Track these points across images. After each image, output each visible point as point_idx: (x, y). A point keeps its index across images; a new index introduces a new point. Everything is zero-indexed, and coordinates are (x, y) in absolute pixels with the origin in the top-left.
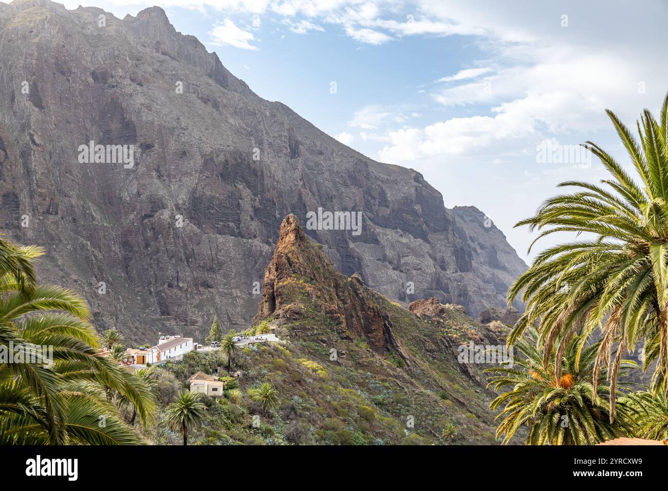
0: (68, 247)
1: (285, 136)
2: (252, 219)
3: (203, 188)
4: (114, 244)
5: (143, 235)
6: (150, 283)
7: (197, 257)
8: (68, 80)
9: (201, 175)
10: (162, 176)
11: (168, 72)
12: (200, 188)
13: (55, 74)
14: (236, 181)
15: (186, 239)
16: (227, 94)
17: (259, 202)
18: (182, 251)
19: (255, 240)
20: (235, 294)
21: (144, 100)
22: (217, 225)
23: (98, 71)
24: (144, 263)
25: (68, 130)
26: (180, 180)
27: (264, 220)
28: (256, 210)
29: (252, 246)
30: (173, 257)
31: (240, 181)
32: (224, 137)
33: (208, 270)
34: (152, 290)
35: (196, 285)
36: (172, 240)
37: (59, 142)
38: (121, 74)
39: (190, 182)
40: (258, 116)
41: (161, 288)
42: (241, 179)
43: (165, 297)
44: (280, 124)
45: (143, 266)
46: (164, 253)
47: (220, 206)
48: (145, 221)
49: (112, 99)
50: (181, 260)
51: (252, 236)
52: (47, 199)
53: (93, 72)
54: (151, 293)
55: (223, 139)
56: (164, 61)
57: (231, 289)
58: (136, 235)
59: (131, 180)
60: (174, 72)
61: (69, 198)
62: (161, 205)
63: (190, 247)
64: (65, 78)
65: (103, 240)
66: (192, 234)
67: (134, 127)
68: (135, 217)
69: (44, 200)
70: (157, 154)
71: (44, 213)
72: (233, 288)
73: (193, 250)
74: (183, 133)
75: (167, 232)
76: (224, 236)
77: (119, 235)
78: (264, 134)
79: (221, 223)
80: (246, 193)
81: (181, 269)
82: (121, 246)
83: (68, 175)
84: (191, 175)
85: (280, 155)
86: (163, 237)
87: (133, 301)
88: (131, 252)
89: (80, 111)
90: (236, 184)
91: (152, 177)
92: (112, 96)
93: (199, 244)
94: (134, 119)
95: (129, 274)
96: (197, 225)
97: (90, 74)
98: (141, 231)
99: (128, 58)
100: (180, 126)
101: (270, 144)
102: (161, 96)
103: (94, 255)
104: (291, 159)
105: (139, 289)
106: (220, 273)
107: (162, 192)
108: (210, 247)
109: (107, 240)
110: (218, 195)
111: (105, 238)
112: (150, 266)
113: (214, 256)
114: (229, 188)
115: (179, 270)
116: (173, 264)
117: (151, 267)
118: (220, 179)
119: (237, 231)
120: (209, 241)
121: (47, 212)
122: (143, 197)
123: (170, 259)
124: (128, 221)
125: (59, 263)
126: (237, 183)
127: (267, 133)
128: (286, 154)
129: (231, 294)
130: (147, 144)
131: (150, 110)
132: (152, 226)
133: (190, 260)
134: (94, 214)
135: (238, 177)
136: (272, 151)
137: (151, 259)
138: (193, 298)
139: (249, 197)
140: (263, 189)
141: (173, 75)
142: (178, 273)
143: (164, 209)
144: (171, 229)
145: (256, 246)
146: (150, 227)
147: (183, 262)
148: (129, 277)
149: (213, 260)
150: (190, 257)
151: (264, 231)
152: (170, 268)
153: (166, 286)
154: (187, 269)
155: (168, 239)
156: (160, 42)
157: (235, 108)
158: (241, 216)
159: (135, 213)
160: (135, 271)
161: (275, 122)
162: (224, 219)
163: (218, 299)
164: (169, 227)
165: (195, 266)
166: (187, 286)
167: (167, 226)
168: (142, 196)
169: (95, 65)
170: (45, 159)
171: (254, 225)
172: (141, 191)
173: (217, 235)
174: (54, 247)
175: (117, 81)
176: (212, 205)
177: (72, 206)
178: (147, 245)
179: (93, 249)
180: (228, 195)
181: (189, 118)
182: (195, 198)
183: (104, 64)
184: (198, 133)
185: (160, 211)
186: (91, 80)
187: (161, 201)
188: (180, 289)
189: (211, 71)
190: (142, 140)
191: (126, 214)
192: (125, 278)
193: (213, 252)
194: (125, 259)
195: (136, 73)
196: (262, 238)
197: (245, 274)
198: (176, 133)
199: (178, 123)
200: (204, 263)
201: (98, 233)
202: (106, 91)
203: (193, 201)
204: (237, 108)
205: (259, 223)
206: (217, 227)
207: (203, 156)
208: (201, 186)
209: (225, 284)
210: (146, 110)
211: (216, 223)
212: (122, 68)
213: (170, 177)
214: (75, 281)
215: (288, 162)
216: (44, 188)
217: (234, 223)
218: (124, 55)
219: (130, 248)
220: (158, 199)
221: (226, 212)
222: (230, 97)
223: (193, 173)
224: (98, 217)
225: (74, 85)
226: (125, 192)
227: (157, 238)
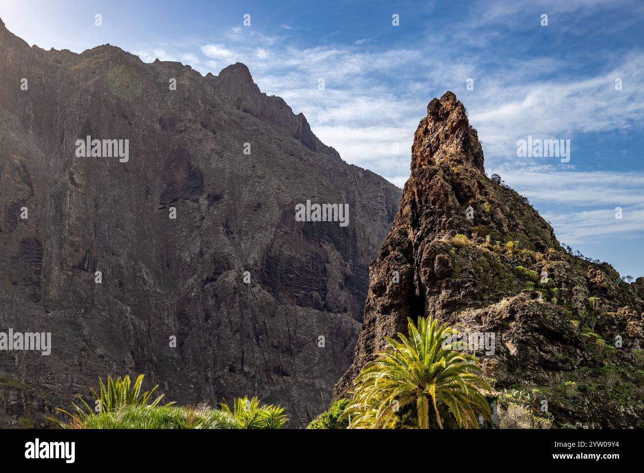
0: (103, 314)
1: (382, 197)
2: (342, 288)
3: (281, 246)
4: (168, 315)
5: (203, 303)
6: (207, 366)
7: (269, 334)
8: (130, 124)
9: (278, 230)
10: (232, 233)
11: (249, 128)
12: (276, 245)
13: (115, 116)
14: (322, 240)
15: (257, 309)
16: (315, 155)
17: (351, 268)
18: (250, 324)
19: (345, 315)
20: (318, 386)
21: (216, 145)
22: (297, 293)
23: (166, 117)
24: (202, 340)
25: (125, 180)
26: (253, 237)
27: (357, 291)
28: (347, 278)
29: (342, 322)
30: (237, 331)
31: (327, 241)
32: (309, 187)
33: (283, 352)
34: (209, 375)
35: (267, 371)
36: (238, 310)
37: (111, 191)
38: (190, 117)
39: (265, 237)
40: (349, 177)
41: (220, 373)
42: (328, 238)
43: (225, 385)
44: (375, 184)
45: (201, 344)
46: (226, 326)
47: (301, 269)
48: (206, 286)
49: (179, 146)
50: (248, 336)
51: (342, 310)
52: (81, 250)
53: (161, 118)
54: (207, 379)
55: (306, 189)
56: (245, 117)
57: (313, 378)
58: (195, 303)
59: (195, 238)
60: (255, 127)
61: (117, 257)
62: (226, 265)
63: (261, 318)
64: (127, 122)
65: (154, 310)
66: (264, 303)
67: (202, 176)
68: (196, 281)
69: (77, 251)
70: (226, 205)
71: (74, 267)
72: (317, 378)
73: (265, 324)
74: (258, 182)
75: (232, 299)
76: (306, 308)
77: (174, 304)
78: (357, 195)
79: (303, 292)
80: (334, 255)
81: (248, 349)
82: (176, 318)
83: (119, 229)
84: (266, 230)
85: (375, 219)
86: (226, 305)
87: (184, 389)
88: (187, 325)
89: (141, 159)
90: (321, 244)
91: (218, 232)
92: (179, 142)
93: (273, 316)
94: (202, 167)
95: (183, 354)
96: (272, 293)
97: (157, 120)
98: (200, 300)
99: (200, 102)
100: (256, 174)
101: (364, 206)
102: (236, 144)
103: (132, 323)
104: (389, 223)
105: (194, 374)
106: (300, 356)
107: (228, 249)
108: (287, 322)
109: (159, 310)
110: (299, 255)
111: (156, 307)
112: (208, 344)
113: (292, 333)
114: (313, 248)
115: (245, 348)
116: (237, 340)
117: (210, 345)
118: (302, 236)
119: (322, 303)
120: (287, 314)
121: (79, 268)
122: (207, 257)
123: (234, 334)
124: (186, 286)
125: (85, 332)
126: (324, 243)
127: (360, 194)
128: (382, 218)
129: (313, 385)
130: (216, 195)
131: (222, 157)
132: (215, 292)
133: (261, 337)
134: (145, 276)
135: (324, 236)
136: (366, 214)
137: (210, 335)
138: (263, 388)
139: (338, 260)
140: (355, 253)
141: (254, 130)
142: (243, 353)
143: (230, 270)
144: (237, 295)
145: (346, 322)
146: (212, 294)
147: (252, 340)
148: (182, 358)
149: (290, 338)
150: (260, 333)
151: (357, 305)
152: (233, 345)
153: (226, 370)
154: (256, 348)
155: (233, 307)
156: (242, 98)
157: (324, 170)
158: (327, 284)
159: (195, 276)
160: (190, 351)
161: (369, 182)
162: (306, 287)
163: (295, 392)
164: (235, 293)
165: (266, 345)
166: (256, 372)
167: (233, 291)
168: (204, 256)
169: (163, 110)
170: (85, 203)
171: (344, 296)
172: (205, 249)
173: (297, 307)
174: (83, 311)
175: (185, 125)
176: (291, 268)
177: (120, 266)
178: (207, 317)
179: (132, 317)
180: (312, 257)
181: (266, 167)
182: (269, 257)
183: (173, 108)
184: (276, 182)
185: (225, 273)
186: (158, 126)
187: (227, 259)
188: (246, 374)
189: (298, 133)
190: (209, 190)
191: (186, 278)
192: (179, 359)
193: (290, 329)
194: (180, 335)
195: (209, 118)
196: (355, 315)
197: (332, 359)
198: (251, 182)
199: (253, 171)
200: (278, 341)
201: (148, 301)
202: (173, 137)
203: (267, 260)
204: (326, 170)
205: (351, 295)
206: (297, 297)
207: (281, 206)
208: (278, 243)
209: (306, 372)
210: (216, 157)
211: (296, 292)
212: (193, 111)
213: (241, 233)
214: (102, 357)
215: (386, 227)
216: (78, 236)
217: (319, 292)
218: (197, 99)
219: (187, 321)
220: (223, 257)
221: (308, 277)
222: (318, 158)
223: (269, 227)
224: (151, 281)
225: (136, 130)
226: (186, 251)
227: (220, 307)
